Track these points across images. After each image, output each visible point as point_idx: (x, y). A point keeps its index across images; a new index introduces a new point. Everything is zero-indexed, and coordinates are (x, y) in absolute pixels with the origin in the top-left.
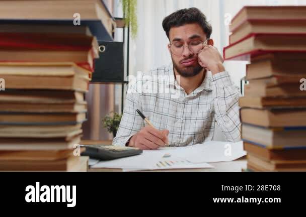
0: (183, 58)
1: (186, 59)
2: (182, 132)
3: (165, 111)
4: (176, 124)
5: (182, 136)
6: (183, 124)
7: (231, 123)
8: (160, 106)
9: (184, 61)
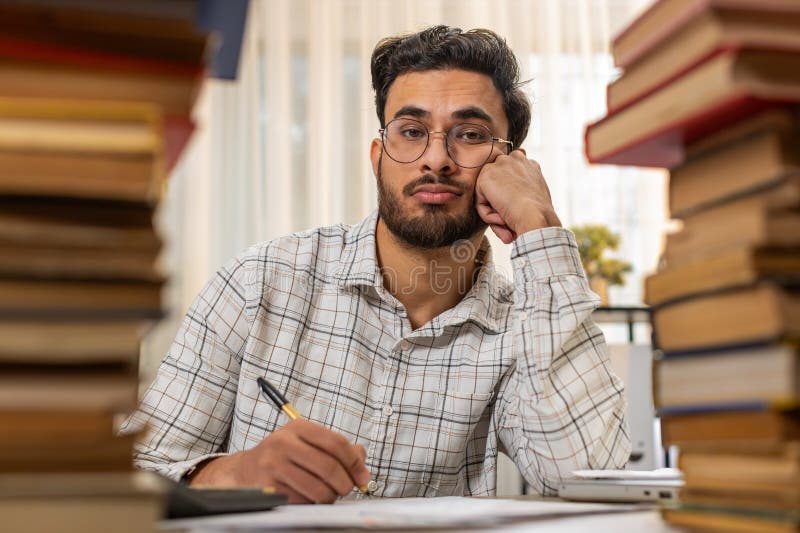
0: (418, 174)
1: (428, 180)
2: (386, 456)
3: (331, 376)
4: (366, 425)
5: (384, 472)
6: (391, 430)
7: (558, 404)
8: (312, 356)
9: (420, 187)
